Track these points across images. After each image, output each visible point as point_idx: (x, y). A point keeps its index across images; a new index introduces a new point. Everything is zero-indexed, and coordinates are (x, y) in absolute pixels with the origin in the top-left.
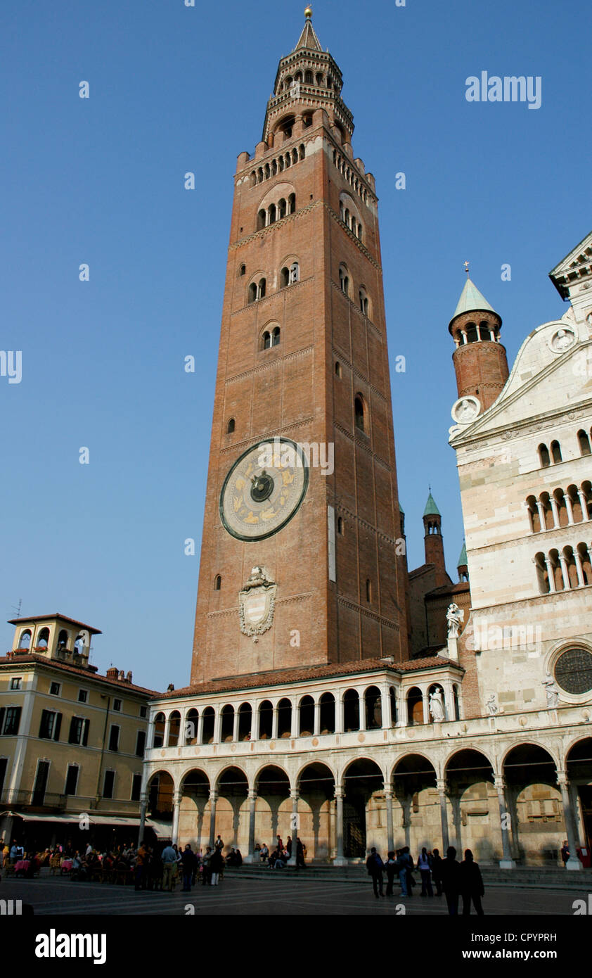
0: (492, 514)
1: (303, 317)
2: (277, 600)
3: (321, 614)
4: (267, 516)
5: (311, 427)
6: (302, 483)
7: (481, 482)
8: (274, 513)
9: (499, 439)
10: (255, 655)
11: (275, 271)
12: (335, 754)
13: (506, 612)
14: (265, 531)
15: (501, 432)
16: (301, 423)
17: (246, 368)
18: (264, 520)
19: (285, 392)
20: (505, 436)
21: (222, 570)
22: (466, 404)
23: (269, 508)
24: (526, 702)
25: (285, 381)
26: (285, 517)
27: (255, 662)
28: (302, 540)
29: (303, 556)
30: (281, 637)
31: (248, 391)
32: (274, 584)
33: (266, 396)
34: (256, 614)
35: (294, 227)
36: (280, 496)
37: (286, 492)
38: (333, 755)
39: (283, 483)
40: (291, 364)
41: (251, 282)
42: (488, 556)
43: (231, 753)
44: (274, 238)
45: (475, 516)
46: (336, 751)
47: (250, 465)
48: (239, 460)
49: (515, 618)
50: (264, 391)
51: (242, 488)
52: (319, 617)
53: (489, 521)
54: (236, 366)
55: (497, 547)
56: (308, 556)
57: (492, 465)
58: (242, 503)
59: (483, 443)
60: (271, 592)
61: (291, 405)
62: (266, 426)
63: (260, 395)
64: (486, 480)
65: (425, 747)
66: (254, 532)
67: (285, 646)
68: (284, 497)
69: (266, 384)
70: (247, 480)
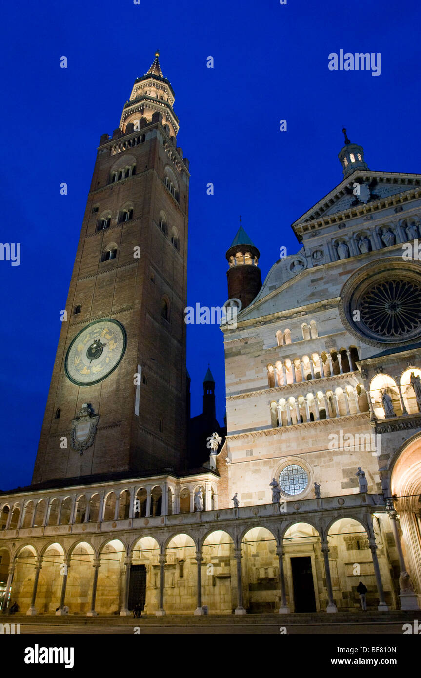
0: (244, 375)
1: (132, 242)
2: (98, 427)
3: (127, 437)
4: (96, 370)
5: (131, 313)
6: (122, 349)
7: (239, 353)
8: (101, 367)
10: (79, 464)
11: (117, 211)
12: (127, 534)
13: (249, 439)
14: (94, 379)
16: (125, 310)
17: (92, 272)
18: (94, 372)
19: (116, 289)
20: (256, 325)
21: (62, 405)
22: (232, 303)
23: (98, 364)
24: (259, 499)
25: (117, 282)
26: (109, 370)
27: (79, 469)
28: (118, 387)
29: (118, 397)
30: (98, 452)
31: (92, 287)
32: (97, 415)
33: (103, 291)
34: (83, 436)
35: (133, 184)
36: (106, 357)
37: (111, 354)
38: (125, 534)
39: (109, 349)
40: (122, 272)
42: (239, 402)
43: (54, 533)
44: (119, 190)
45: (233, 375)
46: (128, 531)
47: (88, 335)
48: (81, 331)
49: (255, 443)
50: (102, 287)
51: (81, 351)
52: (125, 439)
53: (242, 379)
54: (85, 270)
55: (246, 396)
56: (121, 397)
57: (247, 343)
58: (80, 361)
60: (94, 420)
61: (119, 298)
62: (101, 310)
63: (100, 290)
64: (242, 352)
65: (189, 529)
66: (87, 380)
67: (100, 458)
68: (109, 357)
69: (105, 283)
70: (85, 345)
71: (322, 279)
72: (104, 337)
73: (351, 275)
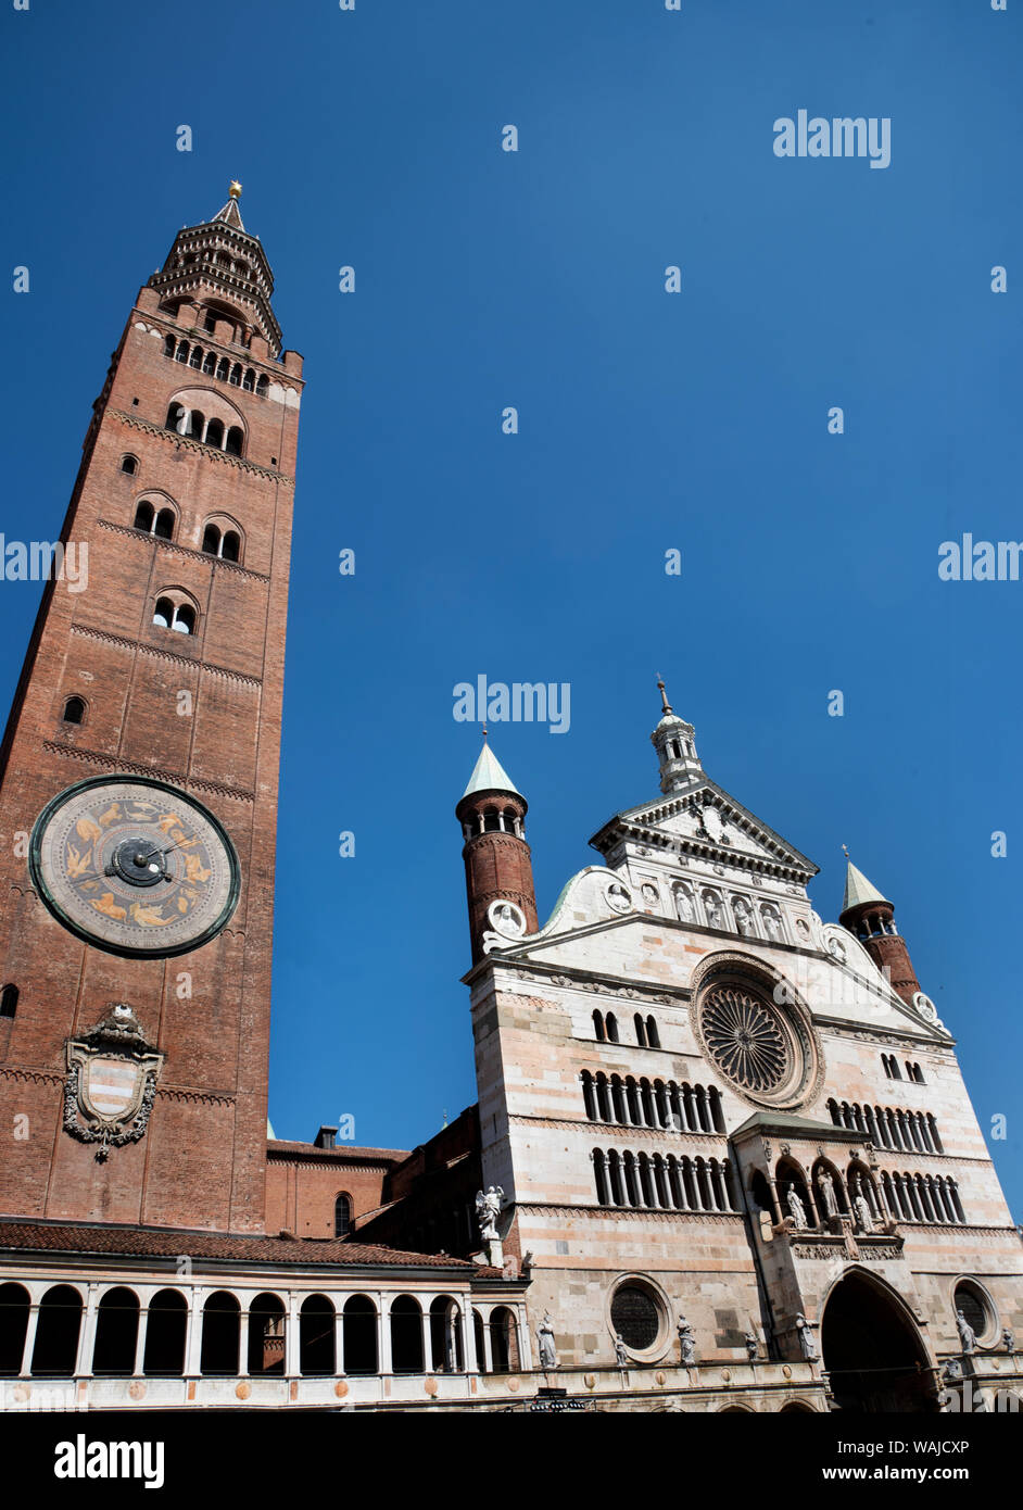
0: (539, 1076)
1: (244, 625)
2: (161, 1086)
3: (256, 1140)
4: (144, 917)
5: (247, 808)
6: (225, 892)
7: (526, 1026)
8: (163, 917)
9: (547, 980)
10: (97, 1186)
11: (198, 517)
13: (561, 1218)
14: (139, 941)
15: (551, 971)
16: (232, 791)
17: (122, 631)
18: (139, 920)
19: (201, 721)
20: (556, 979)
21: (24, 980)
22: (507, 911)
23: (153, 905)
24: (588, 1352)
25: (203, 705)
26: (188, 937)
27: (96, 1200)
28: (219, 992)
29: (221, 1023)
30: (163, 1161)
31: (122, 673)
32: (156, 1052)
33: (161, 706)
34: (111, 1100)
35: (240, 481)
36: (177, 894)
37: (191, 893)
39: (186, 875)
40: (216, 684)
41: (145, 498)
42: (536, 1130)
44: (201, 465)
45: (518, 1069)
47: (115, 806)
48: (90, 785)
49: (570, 1229)
50: (157, 693)
51: (91, 839)
52: (251, 1145)
53: (539, 1084)
54: (100, 614)
55: (546, 1123)
56: (231, 1026)
57: (540, 1010)
58: (87, 868)
59: (530, 975)
60: (149, 1066)
61: (211, 750)
62: (156, 755)
63: (149, 695)
64: (532, 1025)
66: (114, 936)
67: (172, 1180)
68: (190, 901)
69: (164, 686)
70: (105, 829)
71: (659, 941)
72: (169, 835)
73: (703, 957)
